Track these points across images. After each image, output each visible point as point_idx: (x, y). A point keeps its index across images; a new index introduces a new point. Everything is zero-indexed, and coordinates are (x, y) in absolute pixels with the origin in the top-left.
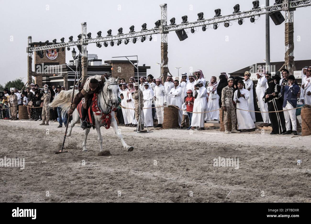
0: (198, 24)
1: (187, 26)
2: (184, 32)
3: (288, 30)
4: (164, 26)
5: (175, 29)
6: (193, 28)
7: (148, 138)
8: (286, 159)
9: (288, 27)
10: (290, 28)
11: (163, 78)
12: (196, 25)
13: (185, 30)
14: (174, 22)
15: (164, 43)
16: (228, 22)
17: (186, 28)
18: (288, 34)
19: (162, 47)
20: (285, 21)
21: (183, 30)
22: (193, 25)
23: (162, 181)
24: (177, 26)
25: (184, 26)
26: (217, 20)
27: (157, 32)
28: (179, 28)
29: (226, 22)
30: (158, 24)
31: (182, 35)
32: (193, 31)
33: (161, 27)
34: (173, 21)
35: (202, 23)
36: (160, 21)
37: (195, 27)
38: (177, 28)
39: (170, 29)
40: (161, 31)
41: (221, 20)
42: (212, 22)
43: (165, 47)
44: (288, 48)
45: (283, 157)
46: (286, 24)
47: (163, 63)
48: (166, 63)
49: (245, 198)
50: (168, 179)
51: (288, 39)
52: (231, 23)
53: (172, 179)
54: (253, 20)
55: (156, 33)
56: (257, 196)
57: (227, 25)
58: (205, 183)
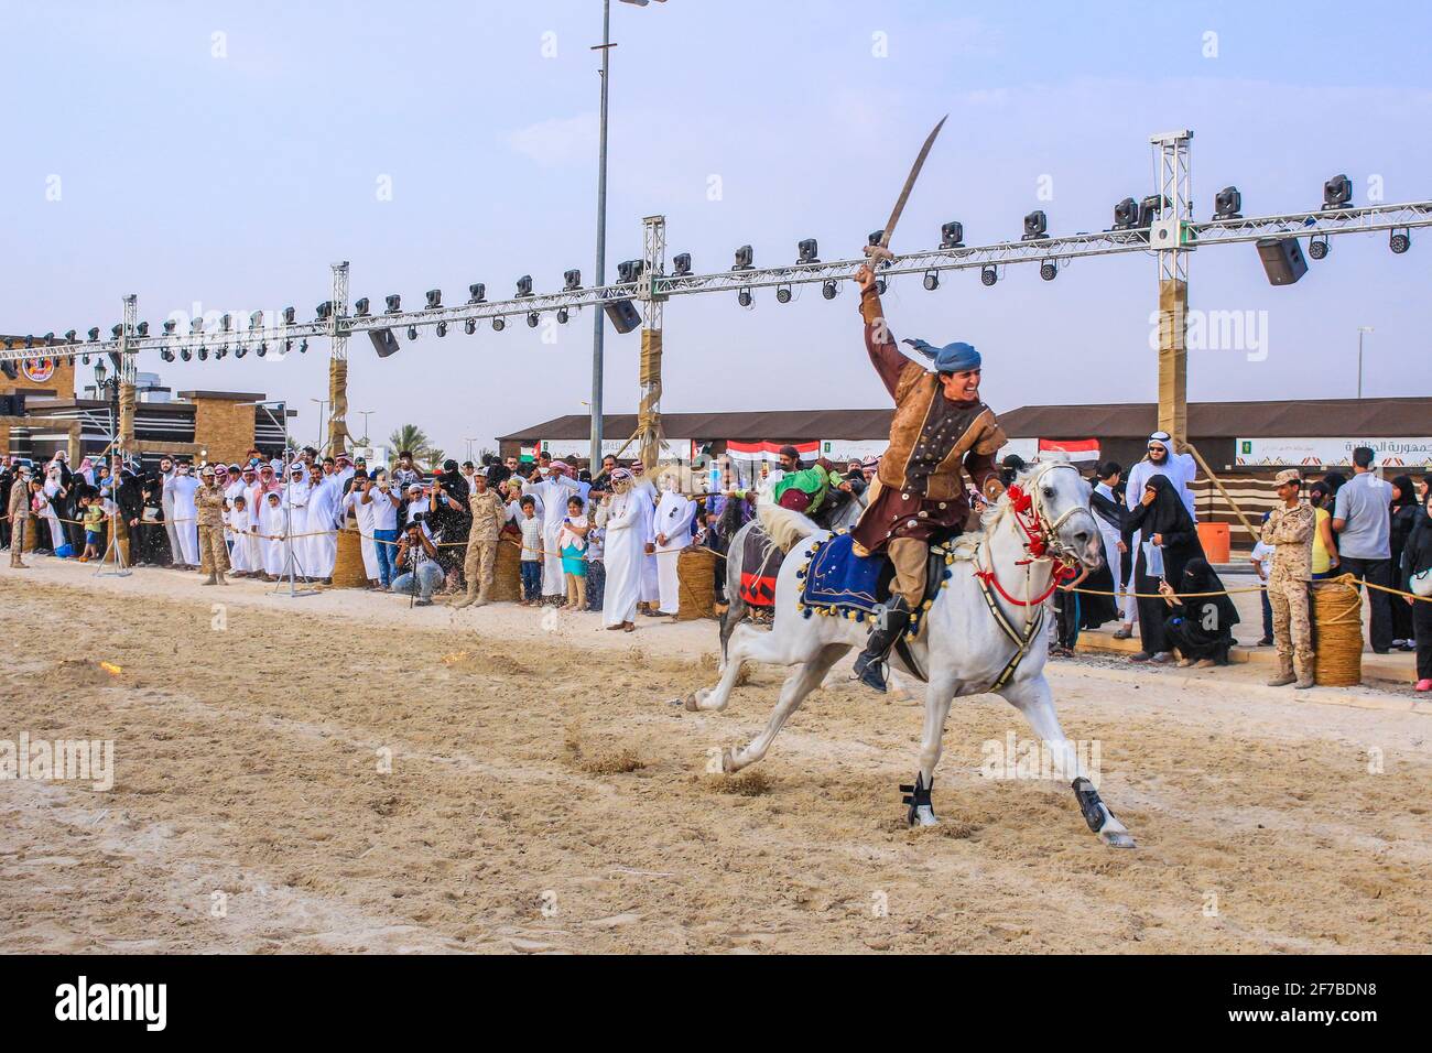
0: (426, 319)
1: (399, 322)
2: (391, 335)
3: (647, 348)
4: (340, 317)
5: (366, 326)
6: (412, 328)
7: (298, 615)
8: (643, 687)
9: (648, 339)
10: (654, 344)
11: (332, 450)
12: (421, 320)
13: (393, 330)
14: (367, 310)
15: (338, 361)
16: (501, 318)
17: (394, 327)
18: (647, 358)
19: (332, 369)
20: (642, 324)
21: (388, 330)
22: (413, 320)
23: (345, 752)
24: (373, 320)
25: (391, 322)
26: (474, 312)
27: (321, 331)
28: (378, 325)
29: (496, 318)
30: (325, 310)
31: (385, 343)
32: (413, 335)
33: (331, 320)
34: (363, 306)
35: (438, 318)
36: (329, 304)
37: (420, 324)
38: (371, 326)
39: (356, 327)
40: (332, 331)
41: (483, 312)
42: (462, 314)
43: (340, 372)
44: (647, 391)
45: (636, 683)
46: (644, 332)
47: (334, 412)
48: (342, 410)
49: (553, 806)
50: (359, 744)
51: (647, 369)
52: (508, 320)
53: (368, 744)
54: (564, 318)
55: (320, 335)
56: (579, 799)
57: (499, 325)
58: (451, 760)
